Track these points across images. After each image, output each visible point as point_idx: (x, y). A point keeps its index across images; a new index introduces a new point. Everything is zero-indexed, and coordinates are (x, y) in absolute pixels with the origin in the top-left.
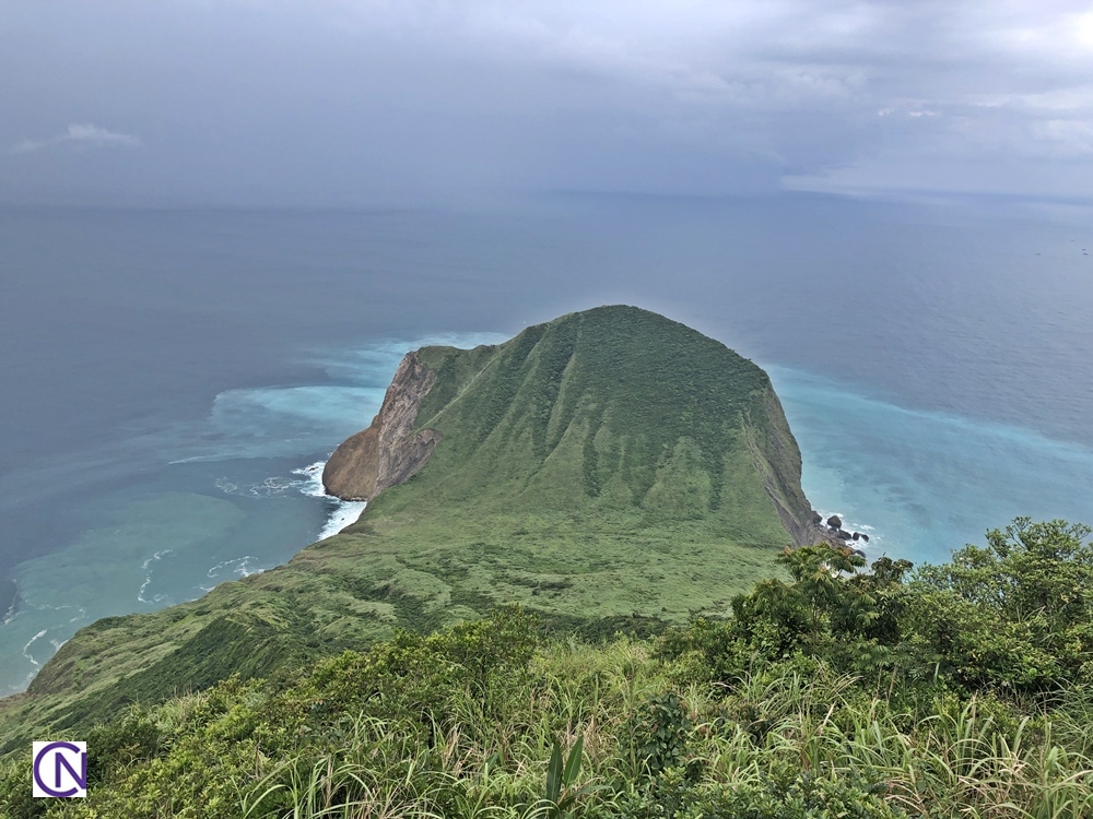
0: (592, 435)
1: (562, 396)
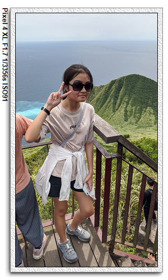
0: (126, 107)
1: (119, 97)
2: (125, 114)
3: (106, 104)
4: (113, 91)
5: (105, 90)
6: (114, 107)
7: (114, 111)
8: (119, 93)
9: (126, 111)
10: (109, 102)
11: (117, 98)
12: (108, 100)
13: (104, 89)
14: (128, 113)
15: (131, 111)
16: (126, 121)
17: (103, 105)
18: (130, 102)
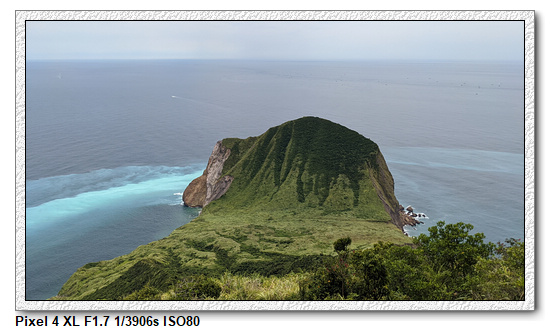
0: (300, 175)
1: (286, 158)
2: (298, 188)
3: (261, 171)
4: (273, 148)
5: (259, 146)
6: (277, 176)
7: (278, 184)
8: (284, 150)
9: (300, 183)
10: (268, 166)
11: (283, 160)
12: (265, 164)
13: (256, 143)
14: (304, 187)
15: (310, 183)
16: (300, 201)
17: (256, 172)
18: (306, 166)
